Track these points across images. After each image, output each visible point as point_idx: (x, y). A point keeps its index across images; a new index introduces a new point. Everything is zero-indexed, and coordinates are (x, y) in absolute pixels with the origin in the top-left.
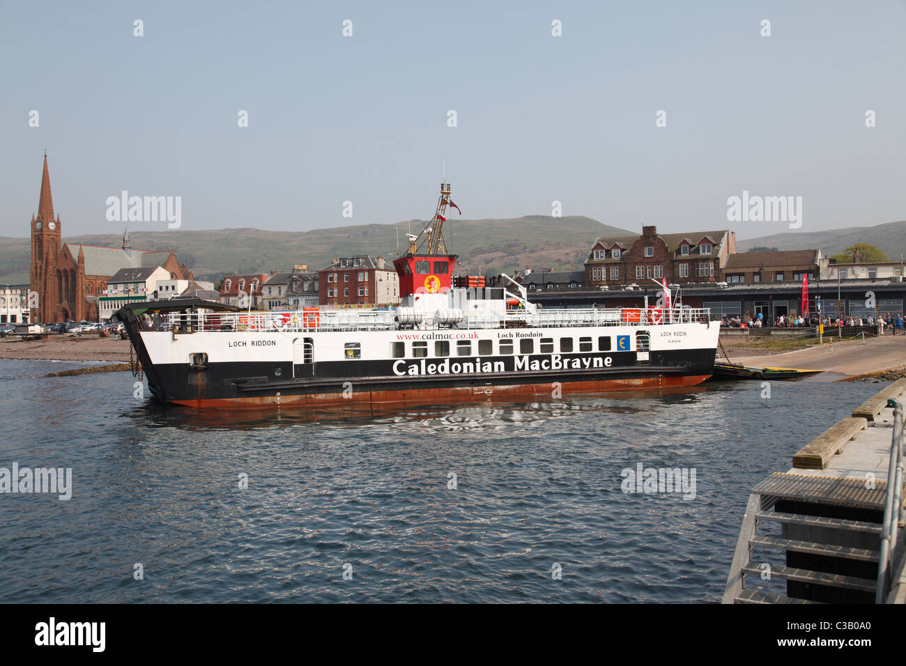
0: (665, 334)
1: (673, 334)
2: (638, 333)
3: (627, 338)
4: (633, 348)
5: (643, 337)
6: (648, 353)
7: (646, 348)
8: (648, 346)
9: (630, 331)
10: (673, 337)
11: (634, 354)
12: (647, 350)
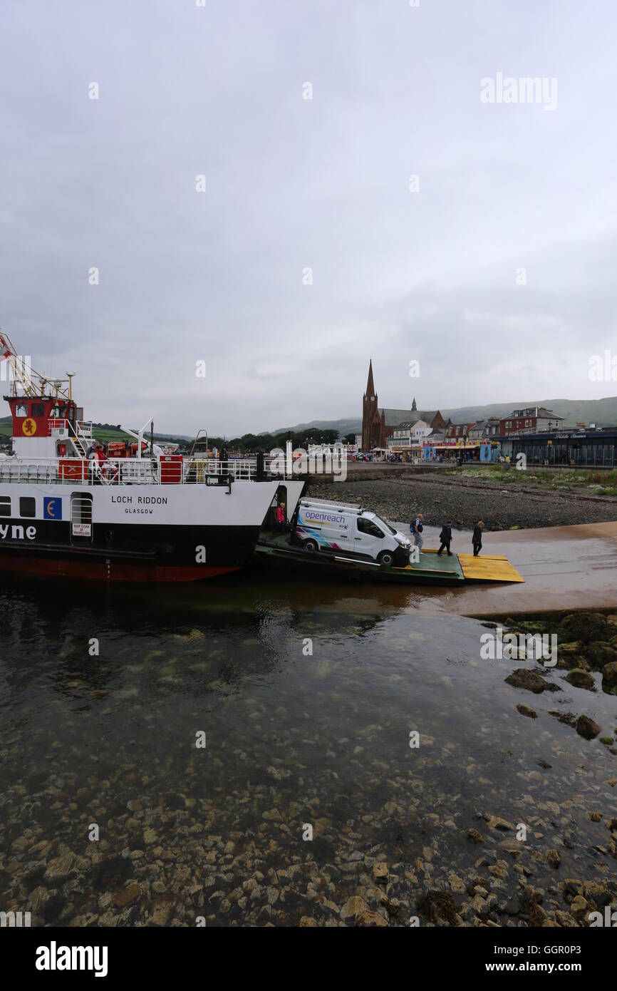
0: (120, 499)
1: (135, 500)
2: (75, 495)
3: (58, 501)
4: (67, 514)
5: (84, 501)
6: (90, 525)
7: (86, 517)
8: (90, 515)
9: (64, 491)
10: (135, 505)
11: (68, 525)
12: (89, 522)
